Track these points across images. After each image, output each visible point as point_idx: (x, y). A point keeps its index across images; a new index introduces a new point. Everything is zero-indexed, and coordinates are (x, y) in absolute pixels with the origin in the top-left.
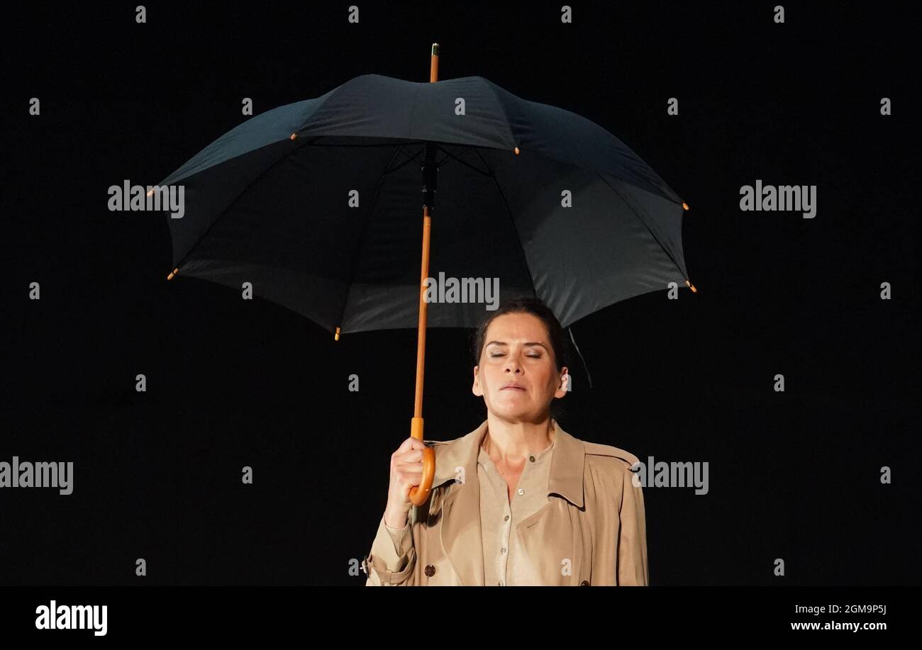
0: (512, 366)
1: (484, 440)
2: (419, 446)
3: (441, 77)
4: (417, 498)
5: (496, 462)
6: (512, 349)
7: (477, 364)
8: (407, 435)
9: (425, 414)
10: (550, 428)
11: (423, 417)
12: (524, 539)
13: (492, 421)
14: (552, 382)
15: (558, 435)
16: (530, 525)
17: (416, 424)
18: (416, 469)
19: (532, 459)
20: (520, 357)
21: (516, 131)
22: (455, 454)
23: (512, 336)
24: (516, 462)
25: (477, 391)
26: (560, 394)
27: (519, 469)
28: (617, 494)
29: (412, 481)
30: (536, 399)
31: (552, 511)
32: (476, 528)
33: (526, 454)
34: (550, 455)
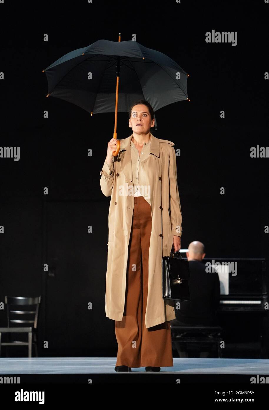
0: (139, 119)
1: (132, 139)
2: (115, 140)
3: (121, 41)
4: (115, 154)
5: (135, 145)
6: (139, 114)
7: (130, 119)
8: (112, 137)
9: (117, 132)
10: (150, 136)
11: (117, 133)
12: (143, 167)
13: (134, 134)
14: (150, 123)
15: (153, 138)
16: (145, 162)
17: (115, 135)
18: (115, 147)
19: (145, 144)
20: (141, 117)
21: (143, 54)
22: (124, 143)
23: (139, 111)
24: (141, 145)
25: (130, 126)
26: (152, 126)
27: (142, 147)
28: (169, 153)
29: (114, 150)
30: (145, 128)
31: (151, 158)
32: (130, 163)
33: (144, 143)
34: (150, 143)
